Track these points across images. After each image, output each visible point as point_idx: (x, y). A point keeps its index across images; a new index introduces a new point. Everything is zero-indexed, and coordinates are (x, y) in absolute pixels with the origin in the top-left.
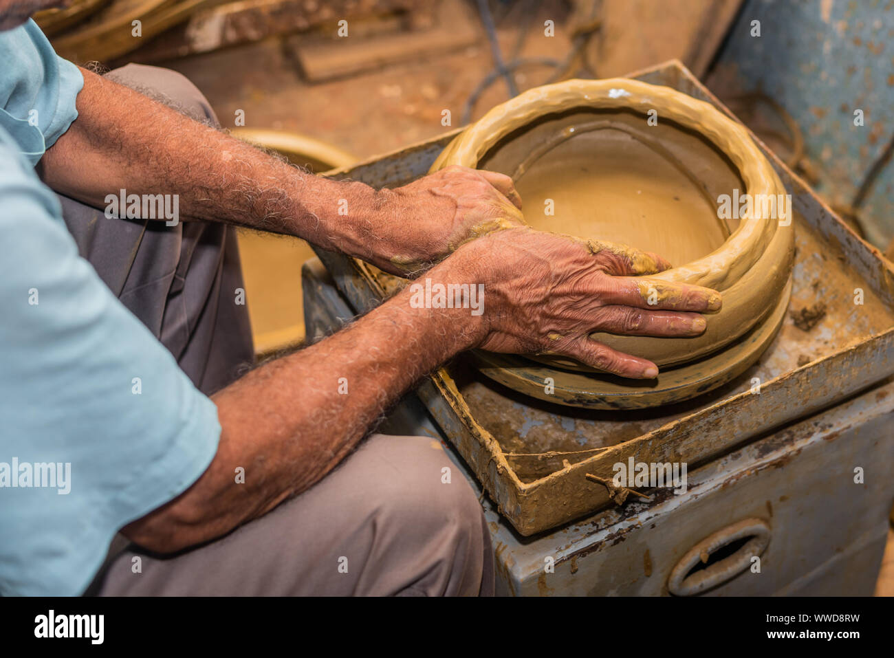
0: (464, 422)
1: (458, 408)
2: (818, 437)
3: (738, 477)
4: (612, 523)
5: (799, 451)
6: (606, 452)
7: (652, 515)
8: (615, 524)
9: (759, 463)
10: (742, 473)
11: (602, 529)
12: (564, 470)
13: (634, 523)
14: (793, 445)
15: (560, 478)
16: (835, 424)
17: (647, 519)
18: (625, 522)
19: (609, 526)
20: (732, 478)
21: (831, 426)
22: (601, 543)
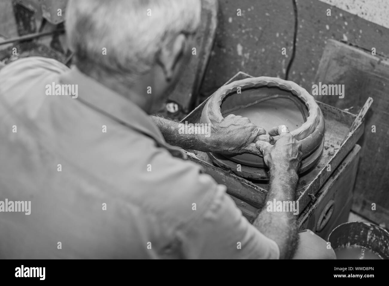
0: (262, 192)
1: (258, 189)
2: (344, 167)
3: (330, 186)
4: (308, 210)
5: (341, 173)
6: (309, 186)
7: (316, 204)
8: (309, 210)
9: (334, 180)
10: (331, 184)
11: (306, 213)
12: (302, 195)
13: (313, 208)
14: (339, 172)
15: (302, 197)
16: (346, 162)
17: (316, 206)
18: (311, 209)
19: (308, 212)
20: (329, 187)
21: (345, 163)
22: (307, 217)
